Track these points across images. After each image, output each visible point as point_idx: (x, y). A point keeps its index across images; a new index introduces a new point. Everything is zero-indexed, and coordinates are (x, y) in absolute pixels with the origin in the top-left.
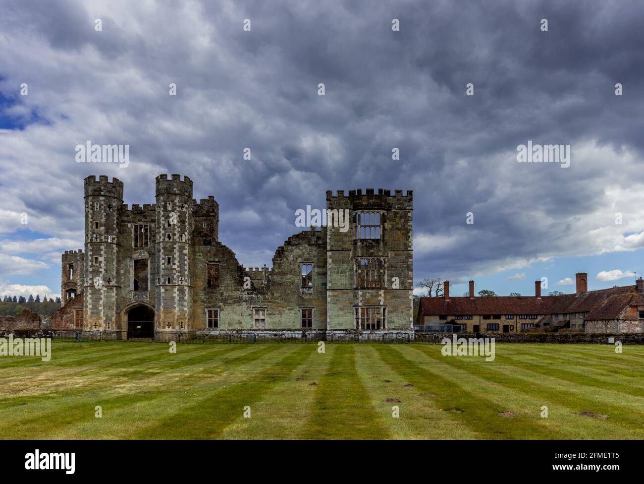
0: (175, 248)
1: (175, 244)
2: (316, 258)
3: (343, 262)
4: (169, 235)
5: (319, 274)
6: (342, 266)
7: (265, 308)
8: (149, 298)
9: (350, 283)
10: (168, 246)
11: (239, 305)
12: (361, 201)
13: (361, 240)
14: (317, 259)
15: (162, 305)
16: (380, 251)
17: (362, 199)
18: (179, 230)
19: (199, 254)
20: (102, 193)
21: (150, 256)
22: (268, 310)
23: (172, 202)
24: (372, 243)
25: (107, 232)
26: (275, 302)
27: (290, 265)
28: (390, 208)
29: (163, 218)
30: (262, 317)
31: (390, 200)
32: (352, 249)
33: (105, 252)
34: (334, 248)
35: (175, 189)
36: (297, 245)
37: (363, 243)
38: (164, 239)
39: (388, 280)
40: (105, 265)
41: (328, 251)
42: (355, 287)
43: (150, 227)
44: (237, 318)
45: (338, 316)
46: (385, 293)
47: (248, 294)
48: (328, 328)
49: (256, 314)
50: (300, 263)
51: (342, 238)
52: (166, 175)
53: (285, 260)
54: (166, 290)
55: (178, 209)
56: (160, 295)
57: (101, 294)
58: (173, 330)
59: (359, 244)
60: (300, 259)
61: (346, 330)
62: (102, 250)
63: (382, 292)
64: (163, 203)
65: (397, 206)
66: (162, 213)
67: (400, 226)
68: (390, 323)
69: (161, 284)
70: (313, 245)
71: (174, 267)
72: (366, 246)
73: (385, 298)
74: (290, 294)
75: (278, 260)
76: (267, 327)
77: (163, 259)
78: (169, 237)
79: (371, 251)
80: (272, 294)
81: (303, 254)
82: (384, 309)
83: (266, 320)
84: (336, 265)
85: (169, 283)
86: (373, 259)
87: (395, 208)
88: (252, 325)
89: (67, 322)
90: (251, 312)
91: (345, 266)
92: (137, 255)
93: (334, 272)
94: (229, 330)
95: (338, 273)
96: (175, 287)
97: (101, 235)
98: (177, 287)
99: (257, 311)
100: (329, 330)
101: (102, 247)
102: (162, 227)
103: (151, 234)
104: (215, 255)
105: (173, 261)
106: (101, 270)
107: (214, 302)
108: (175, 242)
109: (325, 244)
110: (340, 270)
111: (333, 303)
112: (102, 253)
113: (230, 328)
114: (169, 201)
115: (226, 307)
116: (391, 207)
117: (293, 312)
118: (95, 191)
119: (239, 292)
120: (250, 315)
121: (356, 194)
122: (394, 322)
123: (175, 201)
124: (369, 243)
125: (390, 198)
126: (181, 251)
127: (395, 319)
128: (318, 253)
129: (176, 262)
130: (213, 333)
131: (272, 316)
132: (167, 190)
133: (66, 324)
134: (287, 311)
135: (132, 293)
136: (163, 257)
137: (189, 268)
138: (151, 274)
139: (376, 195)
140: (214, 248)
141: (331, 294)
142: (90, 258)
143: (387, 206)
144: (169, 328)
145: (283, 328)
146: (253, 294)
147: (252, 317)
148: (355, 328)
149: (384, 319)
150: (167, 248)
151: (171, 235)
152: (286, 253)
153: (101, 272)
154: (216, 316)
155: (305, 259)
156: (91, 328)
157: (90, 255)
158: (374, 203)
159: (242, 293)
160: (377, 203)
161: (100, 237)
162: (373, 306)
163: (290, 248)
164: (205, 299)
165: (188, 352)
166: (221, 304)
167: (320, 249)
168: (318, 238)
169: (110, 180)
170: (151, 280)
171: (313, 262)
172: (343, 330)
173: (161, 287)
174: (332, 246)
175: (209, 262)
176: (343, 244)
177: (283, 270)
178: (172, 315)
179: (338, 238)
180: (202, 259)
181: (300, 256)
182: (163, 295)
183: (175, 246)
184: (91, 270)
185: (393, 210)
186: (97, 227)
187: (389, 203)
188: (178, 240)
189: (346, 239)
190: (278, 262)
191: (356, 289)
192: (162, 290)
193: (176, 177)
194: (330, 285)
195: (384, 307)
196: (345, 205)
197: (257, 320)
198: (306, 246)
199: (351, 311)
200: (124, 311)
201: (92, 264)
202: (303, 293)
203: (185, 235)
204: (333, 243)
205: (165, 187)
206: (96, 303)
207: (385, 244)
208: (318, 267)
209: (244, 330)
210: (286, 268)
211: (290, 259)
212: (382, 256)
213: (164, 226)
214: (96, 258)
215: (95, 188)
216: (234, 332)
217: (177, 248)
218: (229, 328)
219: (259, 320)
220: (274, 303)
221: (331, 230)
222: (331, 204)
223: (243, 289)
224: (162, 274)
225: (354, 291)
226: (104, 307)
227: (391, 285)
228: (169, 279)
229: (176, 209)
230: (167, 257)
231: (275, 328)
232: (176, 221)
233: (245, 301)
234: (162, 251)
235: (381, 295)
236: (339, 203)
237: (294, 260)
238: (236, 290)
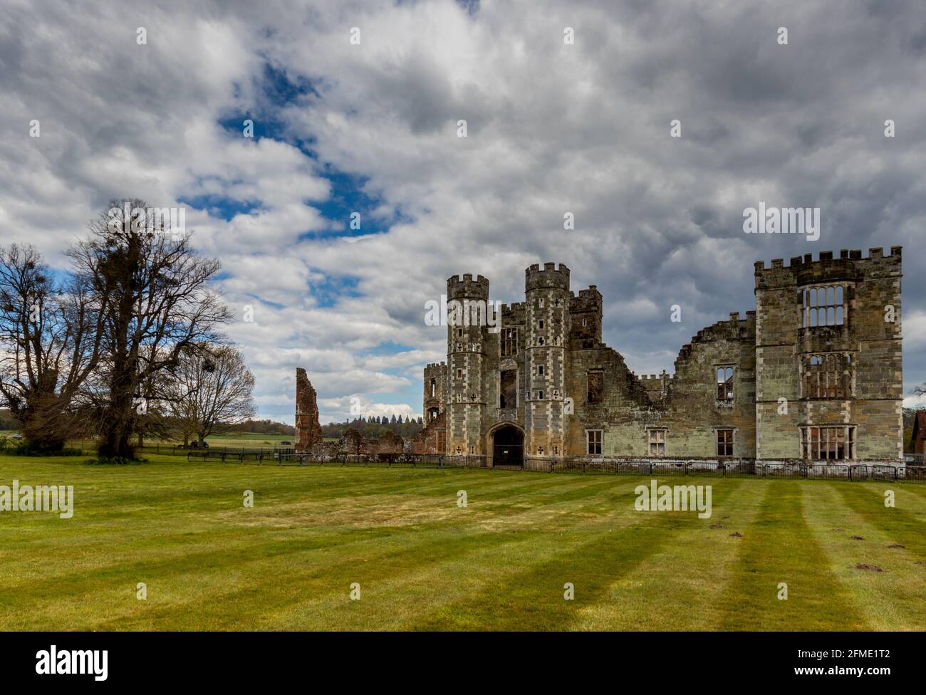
0: (548, 354)
1: (548, 350)
2: (739, 358)
3: (782, 362)
4: (541, 339)
5: (743, 380)
6: (780, 367)
7: (664, 428)
8: (518, 417)
9: (792, 391)
10: (539, 352)
11: (629, 425)
12: (811, 272)
13: (810, 329)
14: (741, 360)
15: (533, 425)
16: (844, 342)
17: (812, 268)
18: (554, 331)
19: (577, 361)
20: (466, 295)
21: (518, 366)
22: (668, 432)
23: (544, 297)
24: (829, 332)
25: (471, 340)
26: (679, 421)
27: (700, 369)
28: (861, 278)
29: (534, 319)
30: (660, 441)
31: (860, 264)
32: (796, 342)
33: (469, 364)
34: (766, 343)
35: (548, 281)
36: (709, 341)
37: (814, 333)
38: (535, 344)
39: (857, 386)
40: (469, 379)
41: (758, 347)
42: (801, 397)
43: (519, 330)
44: (626, 441)
45: (773, 439)
46: (851, 405)
47: (641, 410)
48: (758, 456)
49: (652, 436)
50: (714, 365)
51: (780, 328)
52: (537, 265)
53: (692, 362)
54: (537, 407)
55: (551, 306)
56: (531, 413)
57: (465, 413)
58: (546, 456)
59: (808, 334)
60: (715, 360)
61: (787, 460)
62: (465, 361)
63: (847, 404)
64: (534, 300)
65: (873, 274)
66: (533, 313)
67: (878, 303)
68: (862, 450)
69: (531, 399)
70: (735, 339)
71: (547, 378)
72: (820, 336)
73: (852, 414)
74: (700, 408)
75: (683, 364)
76: (667, 454)
77: (534, 368)
78: (541, 342)
79: (828, 343)
80: (675, 410)
81: (720, 353)
82: (851, 430)
83: (665, 445)
84: (770, 367)
85: (541, 398)
86: (831, 355)
87: (870, 276)
88: (647, 451)
89: (429, 445)
90: (645, 434)
91: (785, 367)
92: (504, 365)
93: (767, 377)
94: (615, 457)
95: (773, 377)
96: (548, 403)
97: (464, 344)
98: (551, 403)
99: (653, 432)
100: (760, 460)
101: (466, 358)
102: (533, 330)
103: (519, 339)
104: (598, 361)
105: (546, 371)
106: (464, 384)
107: (596, 421)
108: (548, 348)
109: (753, 337)
110: (777, 374)
111: (765, 421)
112: (466, 364)
113: (617, 455)
114: (541, 297)
115: (612, 427)
116: (863, 275)
117: (705, 433)
118: (458, 292)
119: (629, 408)
120: (644, 438)
121: (803, 262)
122: (867, 449)
123: (549, 296)
124: (825, 332)
125: (860, 262)
126: (555, 359)
127: (870, 444)
128: (742, 351)
129: (549, 371)
130: (594, 460)
131: (675, 439)
132: (538, 283)
133: (428, 448)
134: (695, 433)
135: (499, 411)
137: (565, 379)
138: (520, 388)
139: (836, 261)
140: (596, 351)
141: (762, 408)
142: (453, 371)
143: (856, 274)
144: (541, 453)
145: (690, 456)
146: (647, 409)
147: (646, 441)
148: (801, 457)
149: (851, 445)
150: (538, 355)
151: (543, 339)
152: (695, 353)
153: (465, 387)
154: (599, 439)
155: (722, 361)
156: (454, 452)
157: (453, 368)
158: (832, 272)
159: (633, 409)
160: (839, 271)
161: (464, 347)
162: (832, 424)
163: (700, 345)
164: (585, 418)
165: (564, 484)
166: (605, 424)
167: (744, 346)
168: (742, 330)
169: (475, 279)
170: (520, 395)
171: (734, 364)
172: (782, 460)
173: (532, 403)
174: (763, 340)
175: (590, 369)
176: (781, 336)
177: (690, 377)
178: (544, 437)
179: (774, 328)
180: (581, 367)
181: (714, 357)
182: (533, 413)
183: (548, 352)
184: (453, 385)
185: (867, 279)
186: (460, 335)
187: (859, 270)
188: (552, 345)
189: (785, 329)
190: (683, 366)
191: (804, 400)
192: (533, 407)
193: (549, 266)
194: (761, 396)
195: (851, 426)
196: (784, 279)
197: (653, 445)
198: (724, 341)
199: (795, 432)
200: (490, 432)
201: (455, 378)
202: (719, 408)
203: (561, 337)
204: (765, 336)
205: (536, 280)
206: (459, 423)
207: (852, 332)
208: (742, 370)
209: (635, 457)
210: (694, 374)
211: (701, 361)
212: (847, 350)
213: (535, 329)
214: (460, 371)
215: (458, 289)
216: (623, 460)
217: (551, 355)
218: (615, 455)
219: (656, 444)
220: (677, 422)
221: (762, 317)
222: (762, 281)
223: (634, 404)
224: (532, 387)
225: (799, 403)
226: (467, 428)
227: (863, 393)
228: (541, 393)
229: (549, 306)
230: (538, 366)
231: (678, 455)
232: (549, 321)
233: (636, 420)
234: (533, 359)
235: (845, 409)
236: (776, 277)
237: (705, 362)
238: (626, 405)
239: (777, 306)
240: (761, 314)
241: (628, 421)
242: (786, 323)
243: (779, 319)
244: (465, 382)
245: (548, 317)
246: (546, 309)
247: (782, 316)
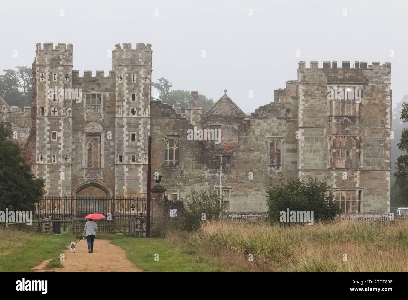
0: (140, 124)
2: (285, 134)
3: (317, 140)
4: (133, 110)
5: (288, 151)
6: (315, 144)
7: (229, 188)
8: (103, 176)
9: (323, 162)
10: (132, 121)
11: (200, 185)
12: (336, 75)
13: (335, 117)
14: (287, 135)
15: (126, 185)
16: (356, 129)
17: (337, 72)
18: (144, 104)
19: (156, 127)
20: (61, 63)
21: (104, 130)
22: (232, 191)
23: (136, 73)
24: (347, 121)
25: (65, 105)
26: (241, 182)
27: (257, 140)
28: (367, 82)
29: (127, 91)
30: (226, 199)
31: (367, 73)
32: (326, 126)
33: (64, 128)
34: (307, 125)
35: (140, 60)
36: (264, 118)
37: (338, 121)
38: (128, 114)
39: (364, 160)
40: (64, 141)
41: (301, 128)
42: (329, 167)
43: (104, 96)
46: (360, 174)
47: (211, 172)
50: (268, 138)
54: (130, 169)
55: (143, 81)
56: (124, 174)
57: (60, 172)
59: (334, 121)
60: (267, 134)
62: (60, 125)
63: (357, 174)
64: (127, 75)
65: (374, 80)
66: (126, 86)
67: (377, 102)
68: (366, 207)
69: (124, 162)
70: (282, 118)
71: (140, 144)
72: (342, 123)
73: (361, 180)
74: (257, 173)
75: (243, 135)
76: (231, 210)
77: (127, 135)
78: (133, 112)
79: (347, 129)
80: (237, 173)
81: (272, 128)
82: (360, 192)
83: (230, 202)
84: (309, 143)
85: (133, 161)
86: (348, 137)
87: (372, 82)
91: (319, 144)
92: (90, 128)
93: (307, 151)
95: (311, 151)
96: (140, 167)
97: (59, 108)
98: (142, 167)
101: (61, 122)
102: (126, 101)
103: (104, 105)
104: (174, 129)
105: (138, 138)
106: (59, 146)
107: (173, 181)
108: (140, 118)
109: (296, 117)
110: (313, 149)
112: (61, 128)
114: (133, 73)
115: (187, 187)
116: (368, 80)
117: (260, 193)
118: (53, 60)
119: (201, 171)
121: (332, 67)
122: (369, 206)
123: (140, 73)
124: (345, 120)
125: (367, 71)
126: (145, 128)
127: (371, 202)
128: (288, 128)
129: (141, 138)
131: (236, 198)
132: (131, 61)
134: (253, 193)
135: (85, 170)
136: (127, 133)
138: (105, 150)
139: (352, 69)
140: (173, 120)
142: (48, 133)
143: (364, 79)
145: (250, 211)
146: (215, 172)
149: (359, 203)
150: (131, 124)
151: (135, 110)
152: (253, 127)
153: (60, 149)
155: (273, 135)
156: (49, 209)
158: (350, 77)
159: (204, 172)
160: (354, 77)
161: (58, 111)
162: (349, 188)
163: (257, 121)
166: (181, 184)
167: (289, 123)
168: (288, 111)
170: (105, 156)
171: (282, 138)
173: (125, 166)
174: (305, 123)
175: (168, 136)
176: (316, 120)
177: (250, 147)
178: (136, 196)
179: (312, 114)
180: (160, 133)
181: (267, 131)
182: (126, 174)
183: (139, 122)
184: (48, 146)
185: (370, 84)
187: (365, 77)
188: (142, 116)
189: (320, 115)
190: (243, 137)
191: (331, 169)
192: (126, 169)
193: (141, 47)
194: (303, 165)
195: (360, 189)
196: (319, 77)
198: (275, 119)
200: (75, 190)
201: (50, 140)
202: (271, 172)
203: (149, 109)
204: (306, 119)
205: (130, 57)
206: (54, 182)
207: (361, 122)
208: (288, 143)
210: (252, 144)
211: (257, 133)
212: (358, 135)
213: (128, 100)
214: (54, 134)
215: (53, 57)
217: (142, 124)
220: (239, 183)
221: (304, 105)
222: (304, 77)
223: (205, 168)
224: (126, 151)
225: (328, 172)
226: (63, 187)
227: (367, 165)
228: (133, 157)
229: (141, 81)
230: (131, 133)
231: (240, 211)
232: (141, 95)
233: (207, 181)
234: (126, 127)
235: (356, 177)
236: (313, 75)
237: (261, 135)
238: (198, 168)
239: (314, 97)
240: (304, 103)
241: (200, 182)
242: (320, 111)
243: (315, 107)
244: (60, 144)
245: (140, 91)
246: (138, 84)
247: (317, 106)
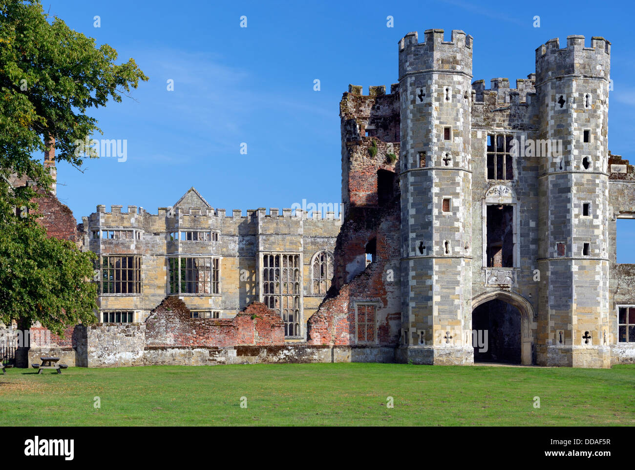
0: (597, 185)
4: (585, 160)
10: (584, 180)
15: (575, 296)
18: (603, 150)
25: (465, 148)
29: (576, 125)
33: (464, 190)
38: (578, 167)
40: (465, 215)
54: (582, 268)
55: (602, 108)
56: (571, 278)
62: (458, 184)
66: (573, 114)
71: (597, 222)
77: (576, 206)
78: (586, 164)
96: (598, 263)
97: (457, 154)
98: (602, 263)
101: (459, 178)
102: (573, 143)
105: (594, 211)
106: (456, 224)
112: (459, 190)
114: (586, 91)
118: (444, 62)
123: (598, 92)
129: (599, 212)
132: (584, 68)
135: (486, 272)
136: (577, 202)
142: (435, 200)
144: (589, 341)
150: (583, 185)
151: (590, 160)
153: (457, 230)
157: (437, 195)
161: (454, 158)
173: (573, 262)
178: (593, 316)
182: (576, 276)
183: (598, 182)
184: (436, 223)
186: (448, 137)
188: (601, 171)
192: (575, 268)
201: (440, 213)
206: (448, 291)
214: (447, 201)
217: (600, 186)
226: (462, 299)
228: (586, 246)
229: (599, 107)
230: (582, 202)
232: (599, 132)
234: (574, 191)
244: (458, 220)
245: (597, 126)
246: (595, 111)
